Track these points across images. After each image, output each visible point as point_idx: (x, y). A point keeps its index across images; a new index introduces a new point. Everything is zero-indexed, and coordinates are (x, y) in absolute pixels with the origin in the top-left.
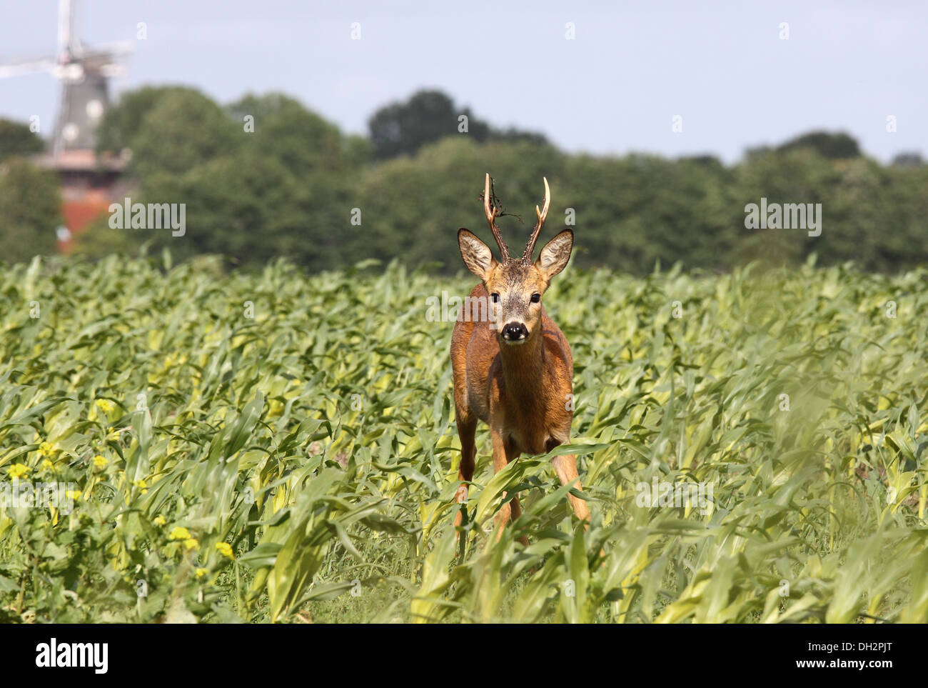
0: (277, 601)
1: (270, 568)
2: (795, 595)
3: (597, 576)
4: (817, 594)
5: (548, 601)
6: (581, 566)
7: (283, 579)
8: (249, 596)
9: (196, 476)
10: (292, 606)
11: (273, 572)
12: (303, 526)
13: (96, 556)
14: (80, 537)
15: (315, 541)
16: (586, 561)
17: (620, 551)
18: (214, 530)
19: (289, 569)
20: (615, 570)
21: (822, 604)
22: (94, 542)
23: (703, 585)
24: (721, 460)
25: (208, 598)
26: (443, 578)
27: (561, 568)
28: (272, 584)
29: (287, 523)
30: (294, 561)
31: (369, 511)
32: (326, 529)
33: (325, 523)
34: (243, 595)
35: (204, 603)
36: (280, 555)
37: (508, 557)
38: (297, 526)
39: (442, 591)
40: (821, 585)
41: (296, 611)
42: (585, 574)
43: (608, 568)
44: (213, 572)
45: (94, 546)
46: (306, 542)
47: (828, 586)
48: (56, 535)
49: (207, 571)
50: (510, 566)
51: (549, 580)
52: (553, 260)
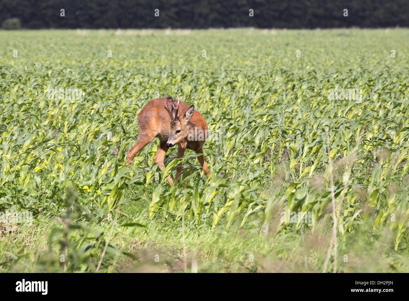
0: (110, 206)
1: (108, 196)
2: (257, 205)
3: (202, 200)
4: (263, 204)
5: (188, 206)
6: (198, 196)
7: (112, 199)
8: (102, 204)
9: (85, 168)
10: (115, 207)
11: (109, 197)
12: (118, 184)
13: (59, 193)
14: (55, 187)
15: (122, 188)
16: (199, 195)
17: (208, 192)
18: (92, 185)
19: (114, 196)
20: (207, 198)
21: (264, 207)
22: (59, 189)
23: (231, 202)
24: (237, 154)
25: (94, 206)
26: (158, 199)
27: (191, 197)
28: (109, 201)
29: (113, 182)
30: (115, 194)
31: (137, 180)
32: (125, 185)
33: (125, 183)
34: (100, 204)
35: (92, 207)
36: (111, 192)
37: (177, 193)
38: (116, 184)
39: (158, 203)
40: (264, 202)
41: (116, 208)
42: (198, 199)
43: (205, 197)
44: (95, 198)
45: (59, 190)
46: (119, 189)
47: (265, 202)
48: (49, 187)
49: (94, 198)
50: (177, 196)
51: (188, 200)
52: (189, 115)
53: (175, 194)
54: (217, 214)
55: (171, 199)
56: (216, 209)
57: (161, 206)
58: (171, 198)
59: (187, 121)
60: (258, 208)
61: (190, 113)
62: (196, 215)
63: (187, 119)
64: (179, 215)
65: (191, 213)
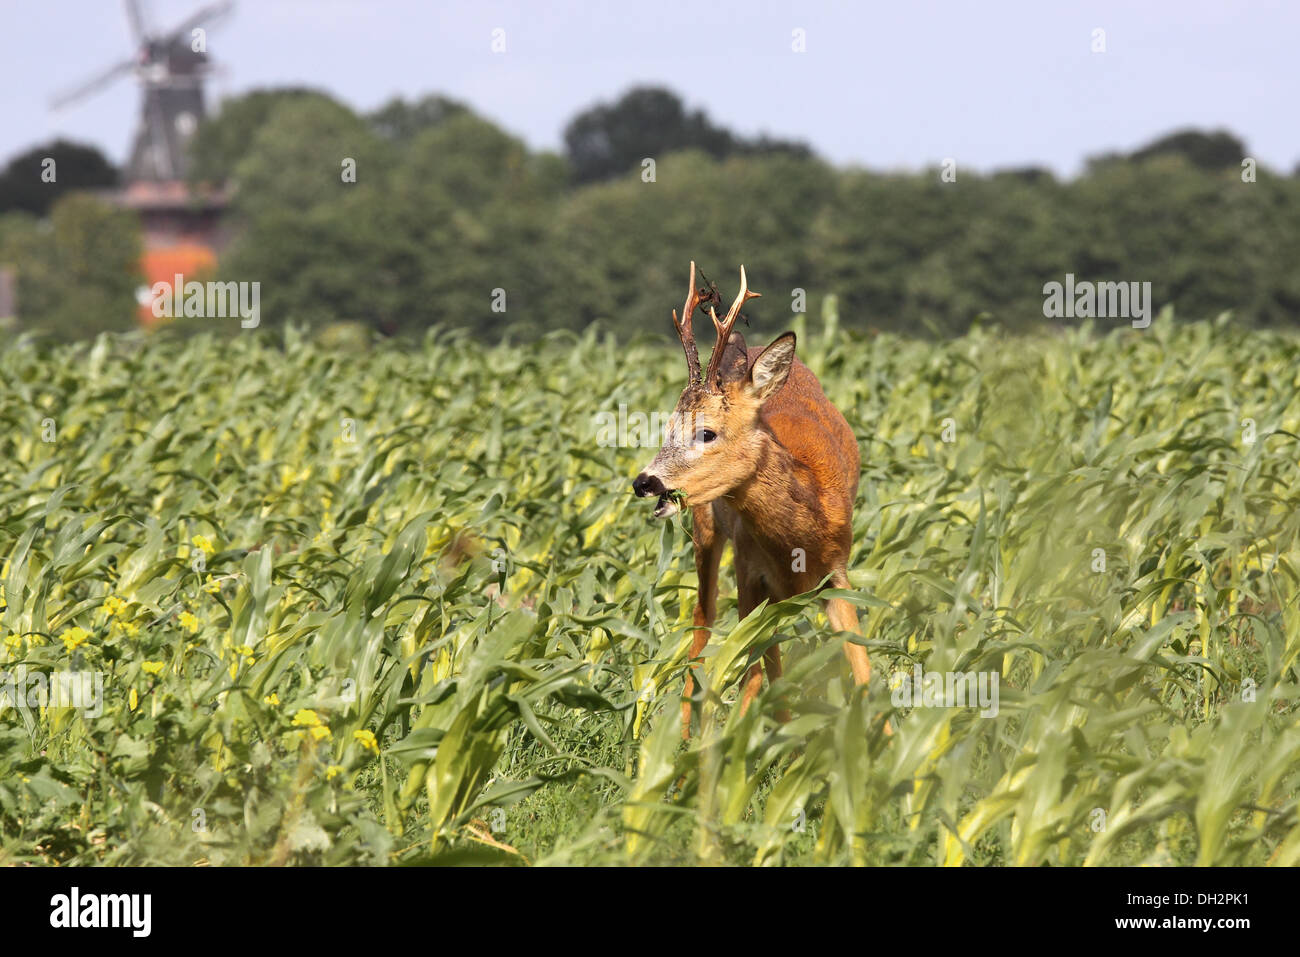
0: (439, 810)
1: (427, 763)
2: (1154, 782)
3: (880, 765)
4: (1183, 781)
5: (812, 798)
6: (859, 750)
7: (447, 778)
8: (403, 803)
9: (328, 636)
10: (460, 814)
11: (433, 769)
12: (474, 704)
13: (186, 751)
14: (165, 725)
15: (491, 724)
16: (864, 743)
17: (909, 731)
18: (351, 712)
19: (455, 763)
20: (904, 755)
21: (1190, 795)
22: (183, 732)
23: (1026, 773)
24: (1052, 594)
25: (345, 807)
26: (666, 770)
27: (828, 753)
28: (432, 784)
29: (452, 699)
30: (461, 752)
31: (564, 682)
32: (504, 708)
33: (504, 700)
34: (395, 802)
35: (338, 813)
36: (443, 744)
37: (756, 739)
38: (465, 703)
39: (662, 788)
40: (1188, 769)
41: (465, 821)
42: (864, 762)
43: (894, 754)
44: (352, 770)
45: (183, 738)
46: (478, 726)
47: (1197, 769)
48: (131, 724)
49: (343, 768)
50: (759, 752)
51: (812, 769)
52: (769, 376)
53: (746, 741)
54: (955, 832)
55: (728, 768)
56: (951, 809)
57: (682, 803)
58: (726, 762)
59: (757, 403)
60: (1158, 799)
61: (775, 371)
62: (850, 839)
63: (757, 395)
64: (770, 845)
65: (828, 835)
